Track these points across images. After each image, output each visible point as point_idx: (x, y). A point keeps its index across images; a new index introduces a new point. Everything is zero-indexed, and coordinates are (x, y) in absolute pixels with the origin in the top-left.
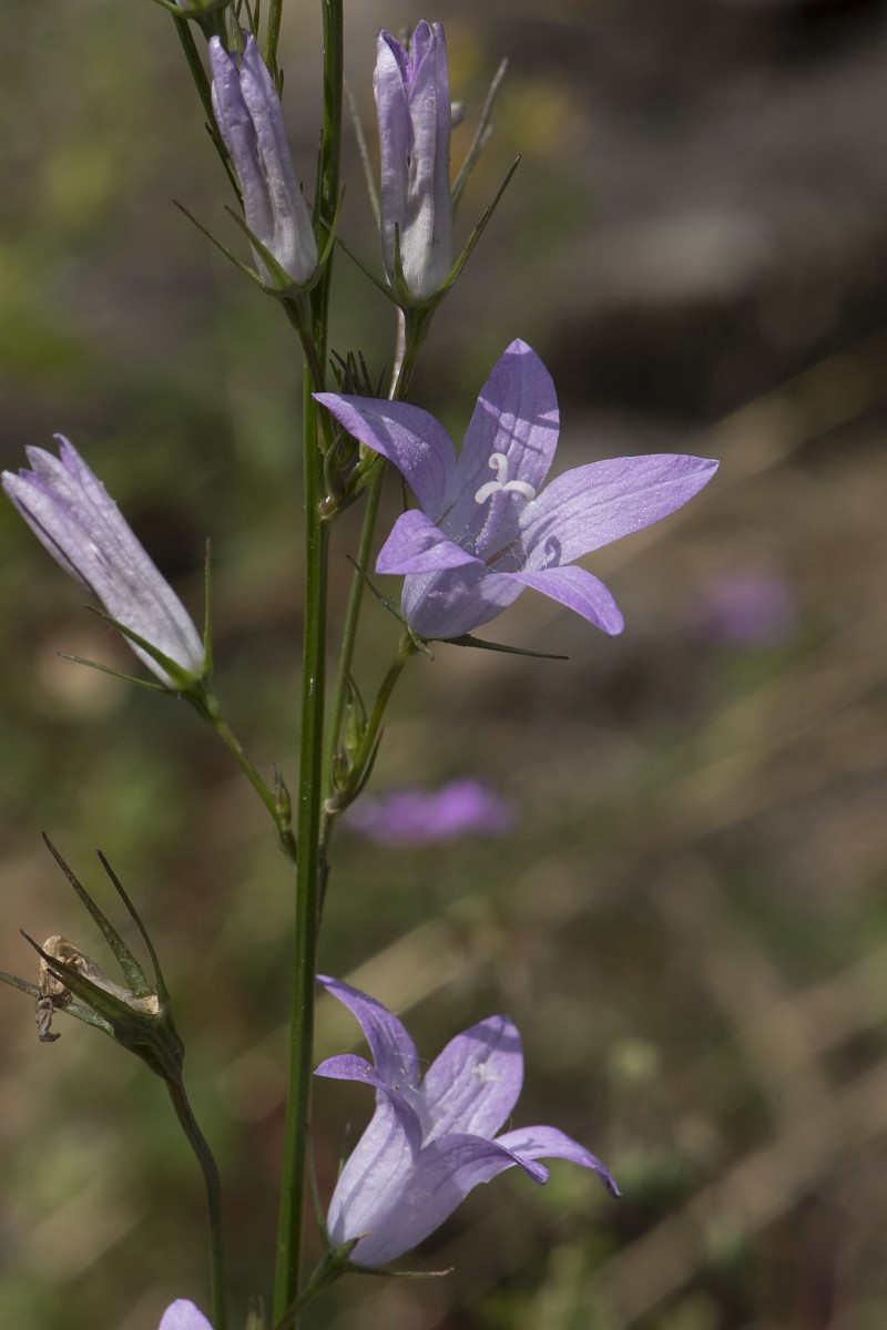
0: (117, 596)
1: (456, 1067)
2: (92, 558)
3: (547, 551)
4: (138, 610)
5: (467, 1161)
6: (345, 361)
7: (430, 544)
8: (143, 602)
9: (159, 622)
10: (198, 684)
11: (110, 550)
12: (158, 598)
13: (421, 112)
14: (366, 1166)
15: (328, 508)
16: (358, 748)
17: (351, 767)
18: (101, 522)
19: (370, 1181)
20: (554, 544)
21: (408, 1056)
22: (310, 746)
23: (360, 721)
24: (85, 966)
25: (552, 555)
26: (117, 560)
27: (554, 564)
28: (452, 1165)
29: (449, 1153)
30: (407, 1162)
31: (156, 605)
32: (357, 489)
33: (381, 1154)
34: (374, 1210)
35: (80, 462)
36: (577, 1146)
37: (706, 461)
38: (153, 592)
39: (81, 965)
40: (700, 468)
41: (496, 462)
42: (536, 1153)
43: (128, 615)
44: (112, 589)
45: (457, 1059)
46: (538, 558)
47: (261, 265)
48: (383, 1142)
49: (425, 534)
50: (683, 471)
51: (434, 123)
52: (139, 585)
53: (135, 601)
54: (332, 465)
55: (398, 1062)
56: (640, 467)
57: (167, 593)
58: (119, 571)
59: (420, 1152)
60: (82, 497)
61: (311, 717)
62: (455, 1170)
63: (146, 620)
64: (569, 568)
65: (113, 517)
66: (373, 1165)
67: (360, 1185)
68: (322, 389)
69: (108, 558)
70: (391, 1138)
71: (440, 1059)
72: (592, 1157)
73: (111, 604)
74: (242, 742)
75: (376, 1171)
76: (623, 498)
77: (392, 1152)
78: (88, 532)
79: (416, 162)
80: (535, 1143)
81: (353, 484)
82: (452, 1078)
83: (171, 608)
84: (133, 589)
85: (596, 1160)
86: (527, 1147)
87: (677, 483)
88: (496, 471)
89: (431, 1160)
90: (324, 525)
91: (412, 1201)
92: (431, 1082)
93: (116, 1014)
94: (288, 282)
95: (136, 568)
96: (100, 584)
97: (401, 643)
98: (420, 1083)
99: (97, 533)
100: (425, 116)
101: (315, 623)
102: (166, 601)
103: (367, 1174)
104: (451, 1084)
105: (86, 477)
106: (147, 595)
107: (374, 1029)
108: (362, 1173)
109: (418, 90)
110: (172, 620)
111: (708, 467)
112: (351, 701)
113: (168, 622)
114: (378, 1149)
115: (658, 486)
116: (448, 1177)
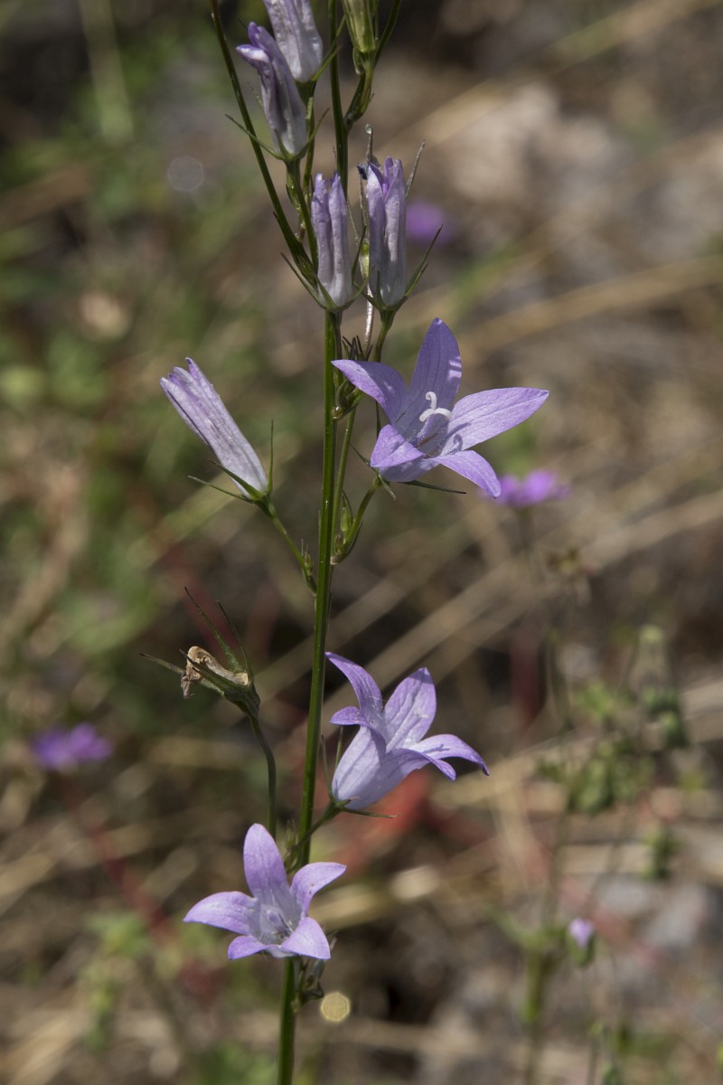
0: (222, 448)
1: (401, 701)
2: (209, 427)
3: (455, 443)
4: (233, 456)
5: (410, 760)
6: (351, 343)
7: (397, 446)
8: (236, 453)
9: (245, 465)
10: (264, 498)
11: (219, 425)
12: (245, 452)
13: (392, 208)
14: (354, 759)
15: (337, 413)
16: (349, 531)
17: (344, 542)
18: (214, 410)
19: (357, 767)
20: (459, 438)
21: (377, 698)
22: (326, 535)
23: (349, 516)
24: (210, 662)
25: (458, 444)
26: (222, 430)
27: (459, 449)
28: (400, 762)
29: (400, 756)
30: (377, 759)
31: (244, 456)
32: (354, 404)
33: (363, 754)
34: (359, 782)
35: (200, 374)
36: (468, 747)
37: (542, 391)
38: (242, 448)
39: (208, 662)
40: (539, 395)
41: (430, 397)
42: (445, 754)
43: (228, 459)
44: (220, 445)
45: (401, 695)
46: (450, 445)
47: (321, 295)
48: (364, 747)
49: (394, 441)
50: (529, 398)
51: (398, 215)
52: (234, 444)
53: (231, 451)
54: (341, 394)
55: (372, 701)
56: (506, 396)
57: (247, 446)
58: (223, 436)
59: (385, 755)
60: (204, 396)
61: (326, 520)
62: (403, 764)
63: (237, 463)
64: (466, 452)
65: (219, 405)
66: (359, 759)
67: (351, 769)
68: (340, 358)
69: (218, 429)
70: (369, 746)
71: (393, 696)
72: (476, 754)
73: (219, 453)
74: (286, 528)
75: (360, 763)
76: (498, 412)
77: (368, 753)
78: (207, 415)
79: (388, 235)
80: (444, 747)
81: (351, 402)
82: (399, 707)
83: (250, 456)
84: (231, 446)
85: (478, 756)
86: (440, 749)
87: (527, 403)
88: (430, 401)
89: (390, 760)
90: (335, 421)
91: (379, 779)
92: (388, 709)
93: (227, 687)
94: (334, 307)
95: (233, 435)
96: (213, 443)
97: (374, 481)
98: (382, 711)
99: (212, 415)
100: (393, 211)
101: (329, 472)
102: (248, 452)
103: (355, 764)
104: (399, 710)
105: (204, 383)
106: (239, 450)
107: (358, 685)
108: (351, 762)
109: (389, 198)
110: (252, 464)
111: (543, 394)
112: (344, 506)
113: (249, 465)
114: (362, 751)
115: (516, 406)
116: (398, 768)
